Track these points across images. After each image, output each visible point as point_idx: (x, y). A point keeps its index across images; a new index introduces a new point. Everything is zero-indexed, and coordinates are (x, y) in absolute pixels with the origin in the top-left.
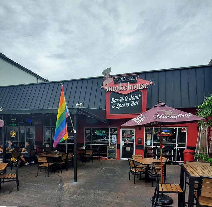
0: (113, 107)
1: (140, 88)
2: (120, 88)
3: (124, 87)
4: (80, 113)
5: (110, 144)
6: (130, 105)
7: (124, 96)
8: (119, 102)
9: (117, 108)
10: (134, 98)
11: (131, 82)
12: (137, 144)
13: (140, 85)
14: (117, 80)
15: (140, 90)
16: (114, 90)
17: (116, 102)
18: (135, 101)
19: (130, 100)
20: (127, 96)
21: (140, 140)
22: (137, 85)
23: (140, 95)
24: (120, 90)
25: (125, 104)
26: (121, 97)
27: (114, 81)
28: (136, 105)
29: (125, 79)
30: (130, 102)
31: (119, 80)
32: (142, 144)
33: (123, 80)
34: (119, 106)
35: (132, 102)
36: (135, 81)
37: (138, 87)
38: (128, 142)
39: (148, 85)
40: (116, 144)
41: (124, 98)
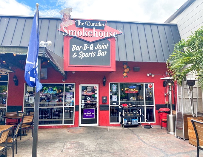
0: (74, 56)
1: (108, 36)
2: (83, 33)
3: (89, 33)
4: (47, 56)
5: (65, 105)
6: (96, 54)
7: (89, 43)
8: (82, 50)
9: (79, 57)
10: (102, 47)
11: (97, 28)
12: (101, 104)
13: (107, 33)
14: (79, 23)
15: (108, 39)
16: (75, 35)
17: (78, 50)
18: (102, 50)
19: (96, 49)
20: (92, 44)
21: (105, 98)
22: (105, 33)
23: (108, 45)
24: (84, 35)
25: (90, 53)
26: (85, 45)
27: (76, 24)
28: (103, 55)
29: (90, 24)
30: (97, 51)
31: (82, 24)
32: (107, 104)
33: (87, 25)
34: (82, 55)
35: (99, 51)
36: (102, 28)
37: (106, 35)
38: (89, 102)
39: (117, 34)
40: (73, 106)
41: (89, 46)
